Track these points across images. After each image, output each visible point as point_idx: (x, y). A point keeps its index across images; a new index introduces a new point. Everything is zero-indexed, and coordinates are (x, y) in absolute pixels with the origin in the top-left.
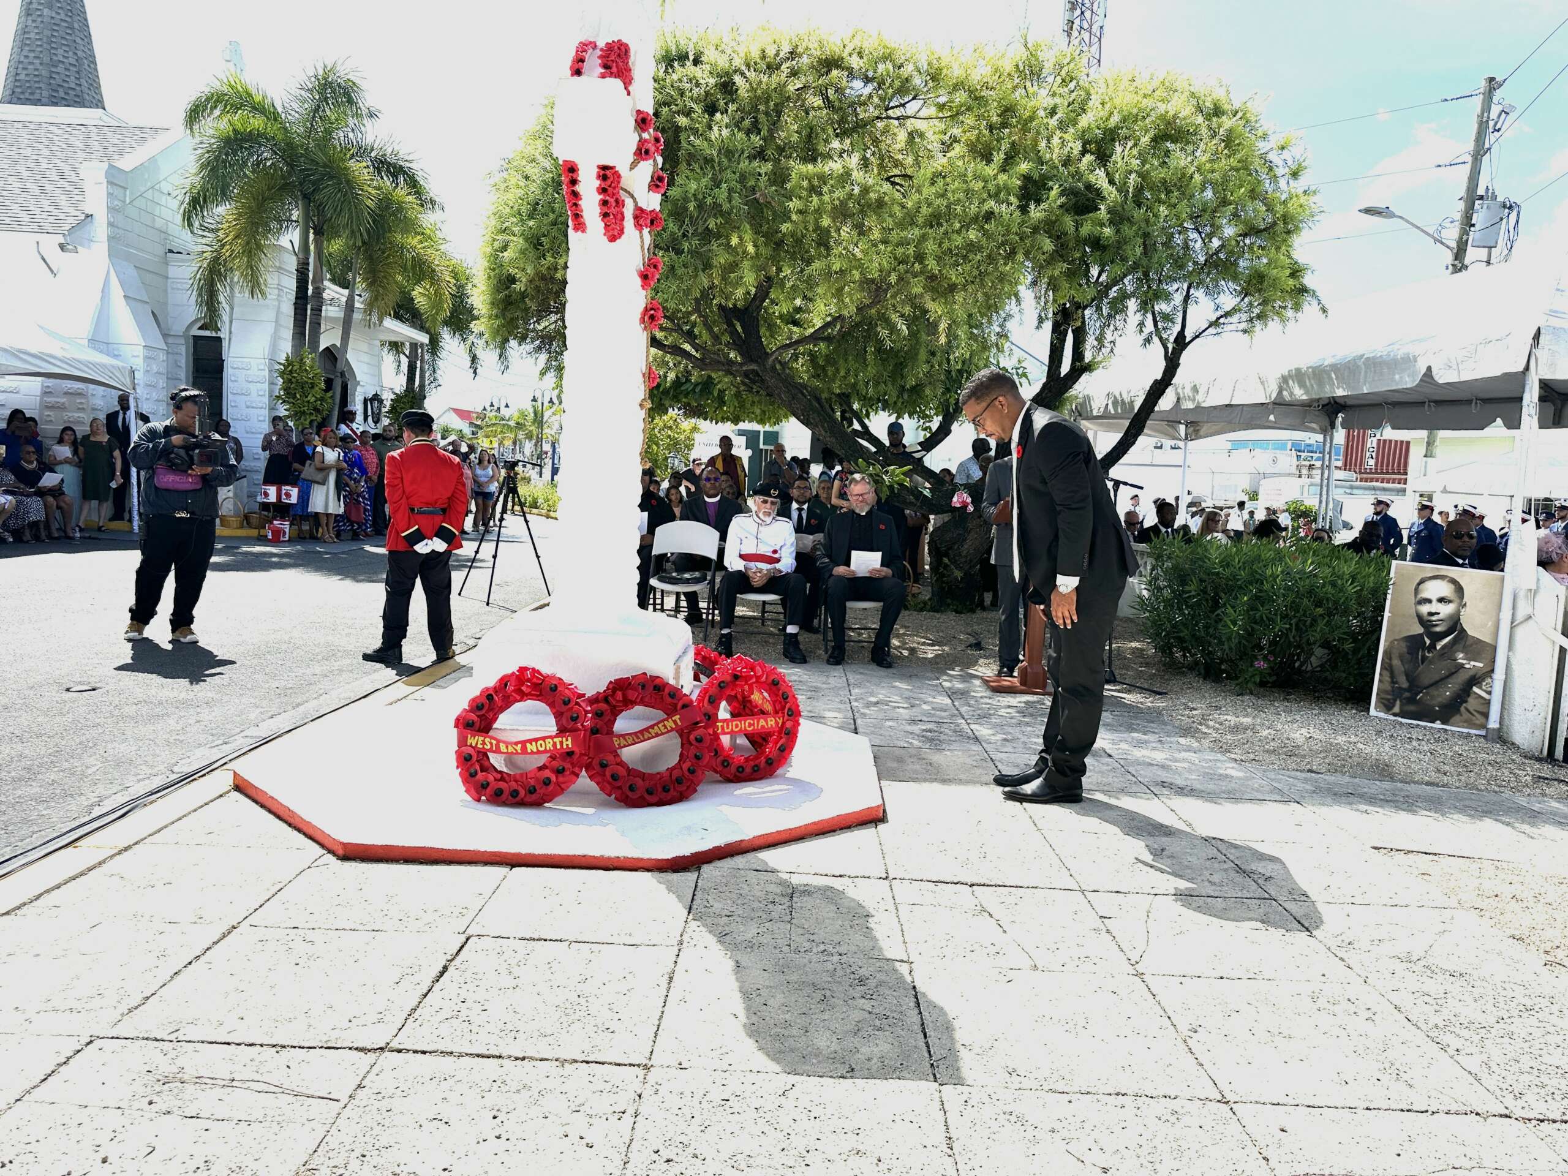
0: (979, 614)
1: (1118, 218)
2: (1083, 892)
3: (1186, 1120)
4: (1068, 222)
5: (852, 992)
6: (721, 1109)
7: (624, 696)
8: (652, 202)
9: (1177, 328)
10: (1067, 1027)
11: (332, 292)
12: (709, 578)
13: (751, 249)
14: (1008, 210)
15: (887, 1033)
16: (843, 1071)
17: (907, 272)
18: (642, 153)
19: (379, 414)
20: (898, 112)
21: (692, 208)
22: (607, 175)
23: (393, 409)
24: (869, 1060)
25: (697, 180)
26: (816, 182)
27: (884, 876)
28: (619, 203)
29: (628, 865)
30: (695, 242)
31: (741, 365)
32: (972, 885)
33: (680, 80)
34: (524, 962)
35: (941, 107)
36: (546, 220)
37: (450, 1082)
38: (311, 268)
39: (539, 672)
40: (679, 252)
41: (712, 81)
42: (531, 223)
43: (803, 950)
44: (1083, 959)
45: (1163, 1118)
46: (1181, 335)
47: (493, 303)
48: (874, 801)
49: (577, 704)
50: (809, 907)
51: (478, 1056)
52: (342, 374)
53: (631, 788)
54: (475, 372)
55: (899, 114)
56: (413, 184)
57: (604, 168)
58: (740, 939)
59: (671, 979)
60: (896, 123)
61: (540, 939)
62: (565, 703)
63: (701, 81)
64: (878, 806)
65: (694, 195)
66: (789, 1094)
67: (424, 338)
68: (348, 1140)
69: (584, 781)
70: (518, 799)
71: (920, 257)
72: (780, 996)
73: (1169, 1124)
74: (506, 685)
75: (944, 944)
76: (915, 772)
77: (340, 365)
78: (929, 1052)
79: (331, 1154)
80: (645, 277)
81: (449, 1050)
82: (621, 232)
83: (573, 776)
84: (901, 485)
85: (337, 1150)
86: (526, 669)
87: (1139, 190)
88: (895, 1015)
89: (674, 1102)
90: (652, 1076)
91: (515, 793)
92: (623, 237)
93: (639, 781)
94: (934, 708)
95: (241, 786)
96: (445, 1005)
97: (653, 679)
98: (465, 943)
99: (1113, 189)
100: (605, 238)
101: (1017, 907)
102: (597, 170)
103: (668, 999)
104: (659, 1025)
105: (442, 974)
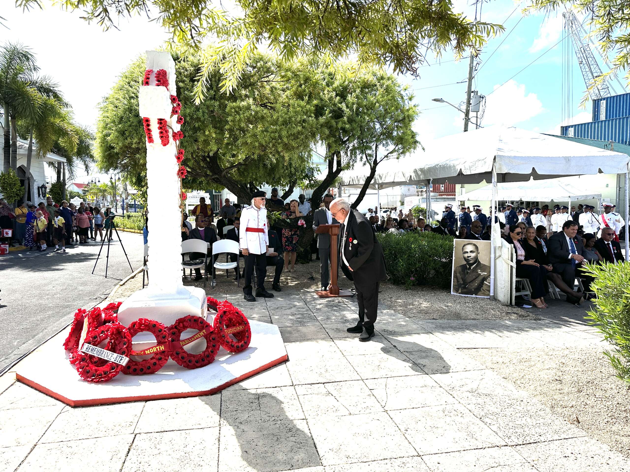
0: (311, 264)
1: (351, 120)
2: (363, 380)
3: (407, 465)
4: (333, 122)
5: (287, 435)
7: (183, 325)
8: (178, 128)
9: (374, 158)
10: (364, 436)
11: (20, 142)
12: (204, 261)
13: (214, 136)
14: (312, 119)
15: (303, 449)
16: (289, 467)
17: (276, 142)
18: (174, 112)
19: (45, 193)
20: (266, 79)
21: (188, 120)
22: (162, 122)
23: (51, 190)
24: (298, 461)
25: (190, 108)
26: (237, 110)
27: (292, 384)
28: (167, 132)
29: (193, 394)
30: (191, 132)
31: (211, 176)
32: (324, 383)
34: (160, 442)
35: (283, 77)
36: (127, 125)
38: (11, 134)
39: (147, 320)
40: (185, 137)
41: (192, 69)
42: (120, 126)
43: (266, 421)
44: (366, 408)
45: (400, 466)
46: (376, 160)
47: (104, 156)
48: (284, 354)
49: (165, 331)
50: (266, 402)
52: (29, 179)
53: (189, 361)
54: (88, 172)
55: (266, 80)
56: (56, 96)
57: (160, 120)
58: (243, 419)
59: (219, 440)
60: (266, 83)
61: (164, 431)
62: (159, 331)
64: (286, 355)
65: (189, 114)
67: (64, 160)
69: (170, 361)
70: (143, 372)
71: (280, 137)
72: (261, 441)
73: (402, 468)
74: (134, 326)
75: (317, 410)
76: (297, 337)
77: (27, 175)
78: (318, 454)
80: (178, 158)
82: (168, 142)
83: (165, 361)
84: (279, 219)
86: (142, 319)
87: (357, 109)
88: (304, 441)
91: (142, 370)
92: (169, 144)
93: (192, 358)
94: (299, 308)
95: (20, 379)
96: (133, 465)
97: (193, 317)
98: (135, 438)
99: (348, 110)
100: (162, 145)
101: (341, 390)
102: (157, 121)
103: (220, 449)
104: (218, 460)
105: (128, 452)
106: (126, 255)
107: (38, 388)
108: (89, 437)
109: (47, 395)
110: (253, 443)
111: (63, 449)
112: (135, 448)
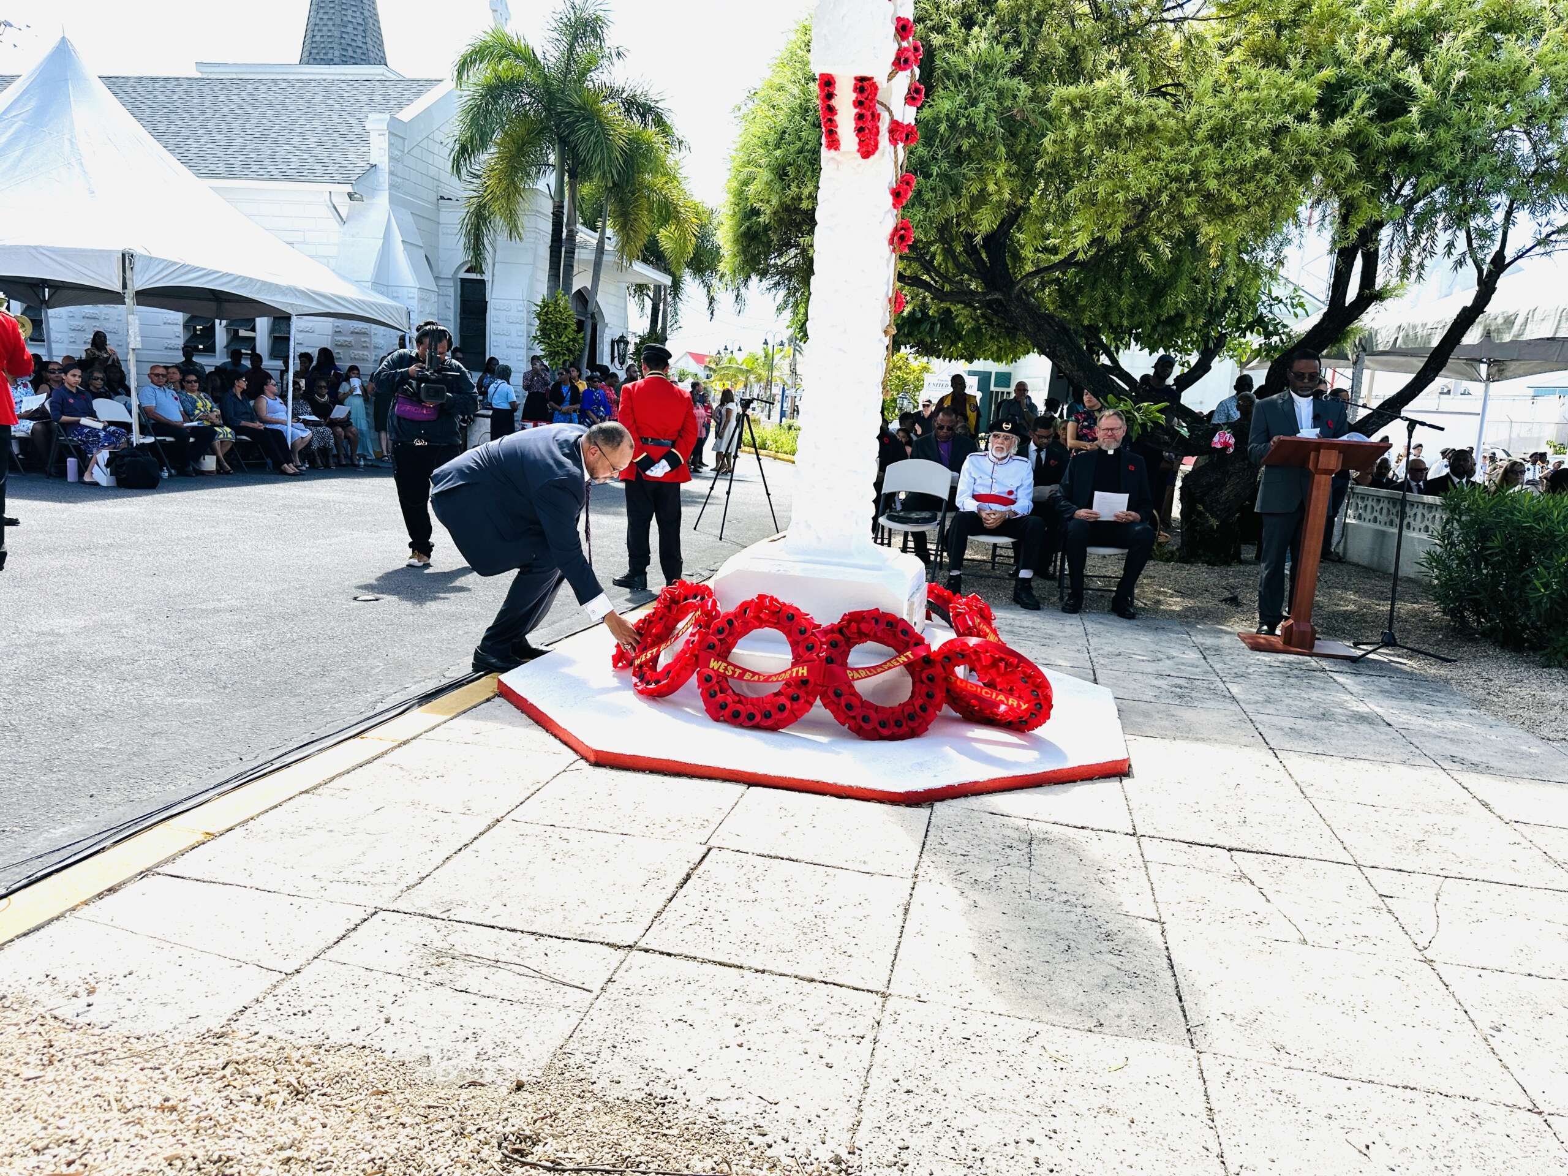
0: (1235, 568)
1: (1431, 120)
2: (1359, 866)
3: (1488, 1126)
5: (1098, 946)
6: (962, 1047)
7: (859, 628)
8: (907, 115)
9: (1496, 247)
10: (1343, 1008)
11: (584, 235)
15: (1138, 992)
16: (1091, 1023)
17: (1179, 190)
18: (900, 62)
19: (624, 355)
20: (1175, 14)
21: (943, 129)
22: (865, 87)
23: (637, 352)
25: (952, 99)
27: (1131, 832)
28: (876, 117)
29: (859, 794)
30: (945, 165)
31: (982, 295)
32: (1230, 850)
34: (762, 877)
35: (1224, 6)
36: (793, 149)
37: (694, 986)
38: (566, 211)
39: (776, 600)
42: (778, 153)
43: (1043, 898)
44: (1360, 938)
45: (1462, 1121)
46: (1500, 255)
47: (738, 240)
48: (1119, 756)
49: (813, 634)
50: (1050, 855)
51: (720, 964)
52: (593, 316)
53: (864, 719)
54: (712, 314)
55: (1176, 16)
56: (661, 123)
57: (862, 80)
59: (906, 911)
60: (1171, 26)
61: (776, 857)
62: (801, 633)
64: (1124, 760)
65: (947, 115)
66: (1034, 1041)
67: (667, 281)
68: (602, 1030)
69: (819, 710)
70: (754, 721)
71: (1196, 175)
72: (1020, 941)
73: (1469, 1128)
74: (746, 611)
75: (1198, 907)
76: (1164, 728)
77: (591, 307)
78: (1185, 1016)
79: (584, 1041)
80: (897, 194)
81: (693, 955)
82: (876, 147)
83: (807, 704)
84: (1156, 423)
85: (590, 1038)
86: (765, 597)
87: (1463, 86)
88: (1146, 974)
89: (913, 1034)
90: (891, 1004)
91: (751, 717)
92: (877, 153)
93: (873, 714)
94: (1183, 664)
95: (505, 693)
96: (689, 911)
97: (885, 615)
98: (707, 854)
99: (1429, 87)
100: (859, 155)
101: (1282, 877)
102: (853, 82)
103: (905, 930)
104: (896, 955)
105: (686, 881)
106: (768, 494)
107: (533, 714)
108: (609, 830)
109: (547, 731)
110: (997, 941)
111: (549, 841)
112: (701, 874)
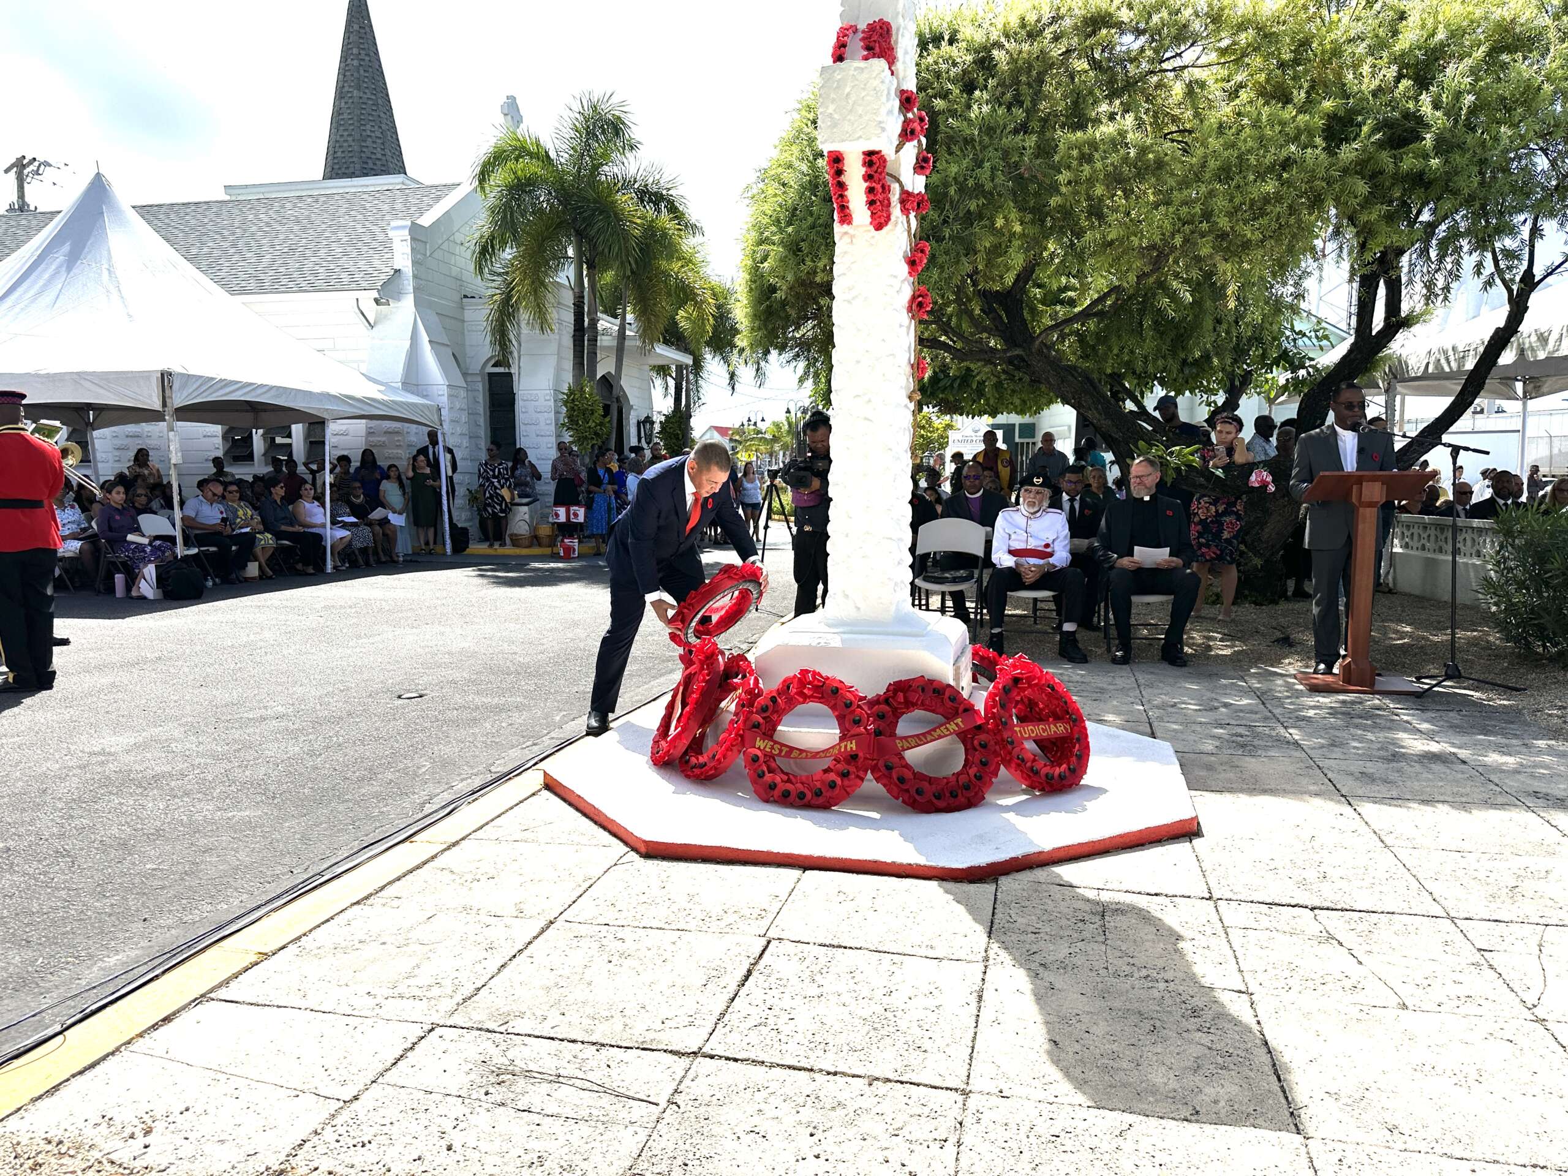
0: (1283, 606)
1: (1443, 146)
2: (1452, 919)
4: (1385, 158)
5: (1185, 1024)
6: (1051, 1145)
7: (905, 697)
8: (917, 184)
9: (1525, 265)
10: (1455, 1079)
11: (606, 322)
12: (975, 576)
13: (1018, 228)
14: (1312, 154)
15: (1233, 1073)
16: (1186, 1112)
17: (1193, 232)
18: (907, 134)
19: (651, 435)
20: (1173, 63)
21: (953, 193)
22: (873, 160)
23: (663, 429)
24: (1216, 1102)
25: (958, 163)
26: (1086, 150)
27: (1207, 895)
28: (886, 189)
29: (920, 873)
30: (957, 227)
31: (1002, 352)
32: (1312, 909)
33: (936, 63)
34: (826, 969)
35: (1223, 52)
36: (805, 225)
37: (764, 1094)
38: (586, 301)
39: (819, 674)
40: (940, 239)
41: (969, 58)
42: (790, 229)
43: (1122, 974)
44: (1463, 999)
46: (1529, 274)
47: (755, 315)
48: (1187, 815)
49: (859, 706)
50: (1125, 927)
51: (789, 1067)
52: (618, 400)
53: (918, 792)
54: (733, 388)
55: (1176, 65)
56: (674, 210)
57: (869, 154)
58: (1051, 958)
59: (980, 997)
60: (1171, 75)
61: (840, 947)
62: (847, 706)
63: (959, 60)
64: (1192, 819)
65: (955, 178)
66: (1129, 1135)
67: (688, 360)
68: (671, 1146)
69: (870, 784)
70: (805, 800)
71: (1207, 215)
72: (1102, 1023)
74: (788, 688)
75: (1287, 974)
77: (616, 392)
78: (1287, 1098)
79: (654, 1160)
80: (912, 263)
81: (760, 1059)
82: (888, 218)
83: (859, 781)
84: (1189, 466)
85: (660, 1157)
86: (807, 671)
87: (1473, 110)
88: (1239, 1052)
89: (1000, 1134)
90: (973, 1102)
91: (801, 796)
92: (891, 224)
93: (926, 784)
94: (1241, 711)
95: (551, 786)
96: (752, 1010)
97: (931, 682)
98: (766, 947)
99: (1439, 114)
100: (872, 228)
101: (1371, 935)
102: (862, 157)
103: (980, 1019)
104: (973, 1048)
105: (747, 978)
107: (581, 806)
108: (666, 926)
109: (596, 823)
110: (1078, 1025)
111: (605, 942)
112: (762, 970)
